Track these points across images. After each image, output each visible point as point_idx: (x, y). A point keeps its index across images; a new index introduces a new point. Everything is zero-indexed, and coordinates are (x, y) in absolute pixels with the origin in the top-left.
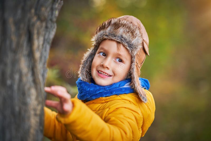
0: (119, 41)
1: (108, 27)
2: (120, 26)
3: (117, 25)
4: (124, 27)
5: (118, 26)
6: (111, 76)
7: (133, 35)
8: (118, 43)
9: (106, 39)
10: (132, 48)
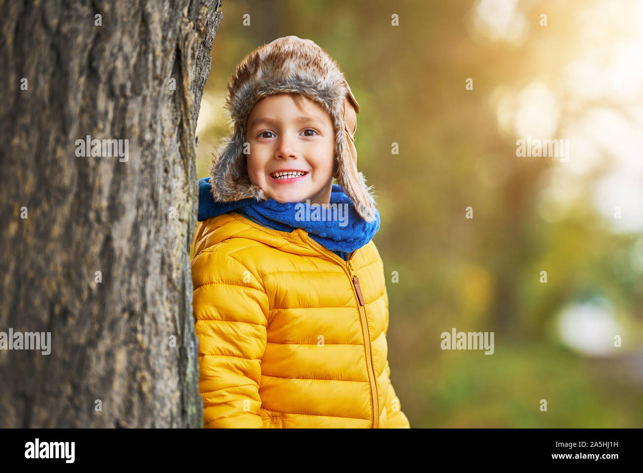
0: (296, 90)
1: (256, 71)
2: (285, 59)
3: (276, 59)
4: (294, 58)
5: (279, 60)
6: (306, 173)
7: (321, 69)
8: (294, 95)
9: (265, 97)
10: (330, 97)
